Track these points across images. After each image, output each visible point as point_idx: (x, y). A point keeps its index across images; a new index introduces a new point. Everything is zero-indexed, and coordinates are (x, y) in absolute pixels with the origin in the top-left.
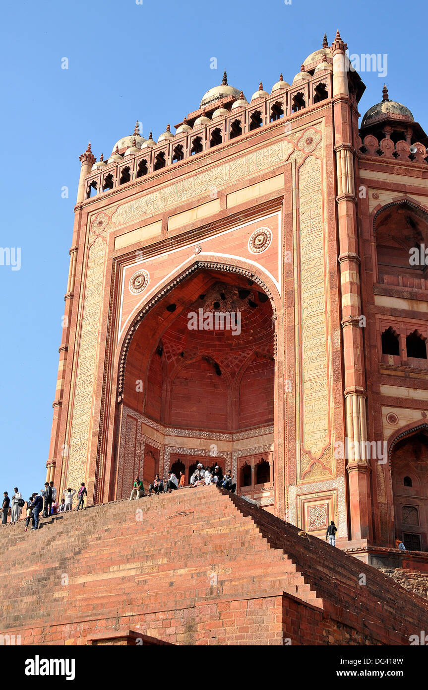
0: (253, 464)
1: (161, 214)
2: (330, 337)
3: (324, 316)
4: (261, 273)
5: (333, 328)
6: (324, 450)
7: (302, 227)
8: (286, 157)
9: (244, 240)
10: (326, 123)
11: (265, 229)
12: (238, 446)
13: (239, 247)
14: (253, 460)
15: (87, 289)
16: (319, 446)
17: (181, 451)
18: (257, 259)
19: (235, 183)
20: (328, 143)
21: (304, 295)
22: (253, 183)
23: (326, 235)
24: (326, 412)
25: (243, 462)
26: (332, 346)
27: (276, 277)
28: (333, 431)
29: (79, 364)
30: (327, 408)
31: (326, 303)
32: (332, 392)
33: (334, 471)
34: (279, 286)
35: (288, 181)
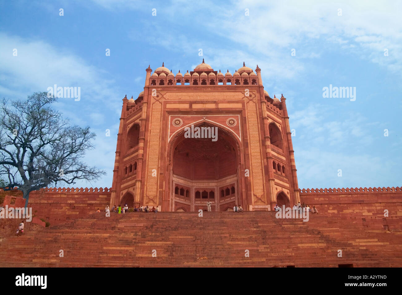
0: (201, 192)
1: (189, 101)
2: (262, 161)
3: (259, 154)
4: (233, 133)
5: (264, 158)
6: (262, 195)
7: (249, 122)
8: (242, 98)
9: (225, 120)
10: (257, 92)
11: (233, 119)
12: (194, 184)
13: (224, 122)
14: (201, 190)
15: (152, 119)
16: (260, 194)
17: (178, 183)
18: (231, 128)
19: (222, 100)
20: (258, 99)
21: (251, 145)
22: (229, 102)
23: (260, 128)
24: (262, 184)
25: (197, 190)
26: (264, 164)
27: (239, 136)
28: (265, 190)
29: (150, 146)
30: (262, 183)
31: (260, 150)
32: (264, 178)
33: (266, 202)
34: (240, 139)
35: (243, 105)
